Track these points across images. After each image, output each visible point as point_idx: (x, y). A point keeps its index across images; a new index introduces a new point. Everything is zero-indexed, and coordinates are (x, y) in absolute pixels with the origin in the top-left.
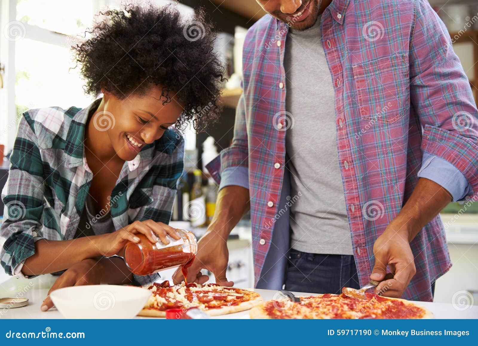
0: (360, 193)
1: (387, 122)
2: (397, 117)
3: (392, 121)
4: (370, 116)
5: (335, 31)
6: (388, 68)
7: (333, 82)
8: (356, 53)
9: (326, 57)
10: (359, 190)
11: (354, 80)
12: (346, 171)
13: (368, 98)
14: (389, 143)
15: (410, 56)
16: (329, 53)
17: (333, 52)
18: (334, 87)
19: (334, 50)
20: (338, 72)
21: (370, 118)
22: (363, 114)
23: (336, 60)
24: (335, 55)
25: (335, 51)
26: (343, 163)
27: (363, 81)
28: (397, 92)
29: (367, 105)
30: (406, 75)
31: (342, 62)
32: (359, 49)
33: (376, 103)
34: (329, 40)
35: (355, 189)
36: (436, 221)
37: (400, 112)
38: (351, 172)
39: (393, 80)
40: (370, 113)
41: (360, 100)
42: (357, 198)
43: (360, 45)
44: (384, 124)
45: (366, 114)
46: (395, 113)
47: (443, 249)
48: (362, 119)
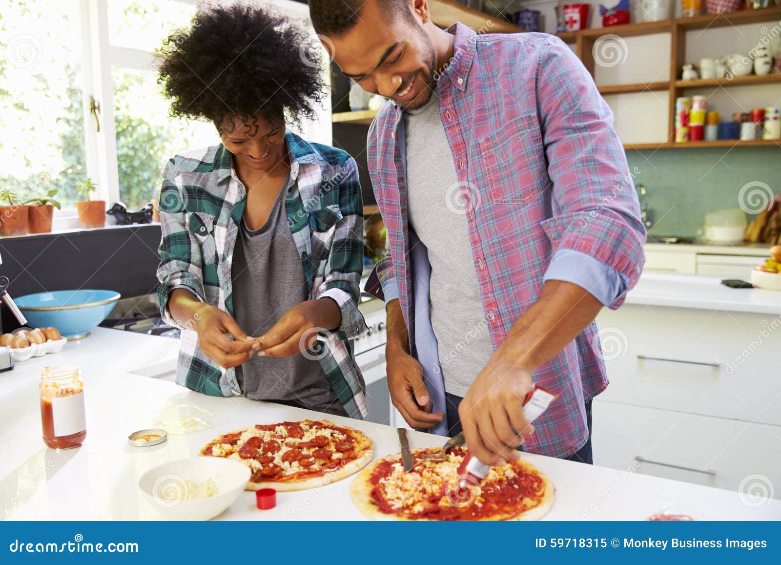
0: (496, 296)
1: (523, 202)
2: (534, 194)
3: (528, 200)
4: (504, 198)
5: (455, 100)
6: (514, 134)
7: (455, 163)
8: (483, 124)
9: (446, 132)
10: (495, 294)
11: (482, 157)
12: (480, 271)
13: (499, 176)
14: (528, 228)
15: (539, 114)
16: (449, 128)
17: (454, 126)
18: (456, 169)
19: (455, 123)
20: (461, 150)
21: (504, 200)
22: (495, 198)
23: (458, 137)
24: (457, 130)
25: (457, 124)
26: (478, 262)
27: (491, 157)
28: (528, 163)
29: (499, 185)
30: (537, 140)
31: (465, 137)
32: (487, 119)
33: (509, 180)
34: (449, 111)
35: (491, 292)
36: (590, 328)
37: (536, 186)
38: (485, 272)
39: (522, 148)
40: (503, 195)
41: (490, 180)
42: (494, 303)
43: (488, 114)
44: (520, 206)
45: (499, 197)
46: (530, 189)
47: (598, 362)
48: (495, 203)
